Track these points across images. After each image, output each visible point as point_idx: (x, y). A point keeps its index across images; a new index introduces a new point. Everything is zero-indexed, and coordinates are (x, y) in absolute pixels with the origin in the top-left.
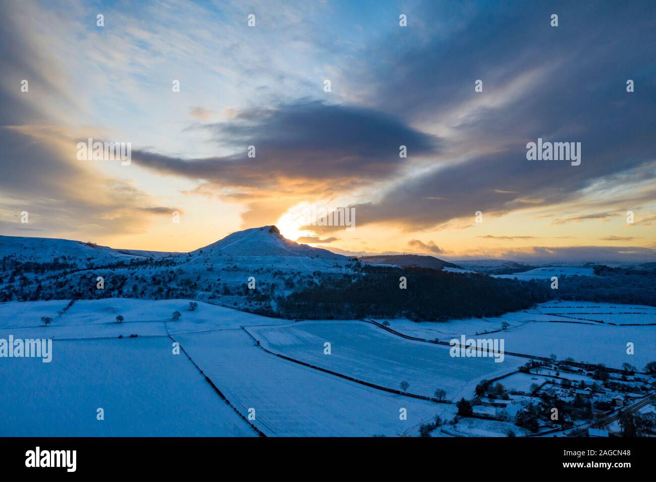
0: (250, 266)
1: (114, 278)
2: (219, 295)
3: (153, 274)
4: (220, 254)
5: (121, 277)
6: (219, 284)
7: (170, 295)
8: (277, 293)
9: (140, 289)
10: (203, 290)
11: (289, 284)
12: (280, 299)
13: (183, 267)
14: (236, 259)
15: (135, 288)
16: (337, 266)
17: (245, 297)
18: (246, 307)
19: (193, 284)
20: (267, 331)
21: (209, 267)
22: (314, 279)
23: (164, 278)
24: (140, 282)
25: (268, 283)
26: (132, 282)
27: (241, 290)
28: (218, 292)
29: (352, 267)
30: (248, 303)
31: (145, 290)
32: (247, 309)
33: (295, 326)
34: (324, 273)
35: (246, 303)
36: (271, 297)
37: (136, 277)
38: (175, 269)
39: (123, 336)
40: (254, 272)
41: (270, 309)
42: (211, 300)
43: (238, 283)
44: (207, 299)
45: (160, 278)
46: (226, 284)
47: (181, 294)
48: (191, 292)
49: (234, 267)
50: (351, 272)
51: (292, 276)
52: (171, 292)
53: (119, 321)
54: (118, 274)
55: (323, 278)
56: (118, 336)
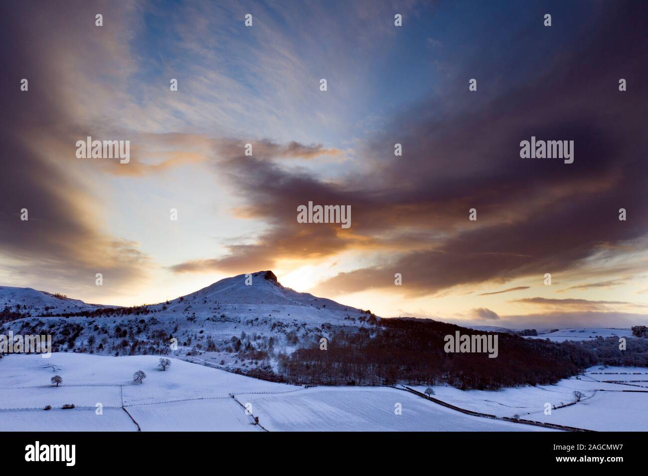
0: (242, 316)
1: (65, 327)
2: (200, 351)
3: (118, 323)
4: (205, 302)
5: (75, 326)
6: (202, 337)
7: (137, 350)
8: (276, 350)
9: (98, 342)
10: (179, 344)
11: (292, 339)
12: (282, 357)
13: (158, 316)
14: (224, 307)
15: (91, 341)
16: (349, 318)
17: (236, 354)
18: (239, 366)
20: (267, 401)
21: (190, 315)
22: (323, 333)
23: (131, 328)
24: (99, 333)
25: (264, 337)
26: (89, 333)
27: (231, 345)
28: (199, 347)
29: (366, 320)
30: (239, 361)
31: (105, 343)
32: (238, 369)
33: (305, 395)
34: (335, 326)
35: (236, 362)
36: (269, 354)
37: (96, 326)
38: (146, 317)
39: (52, 406)
40: (248, 323)
41: (270, 370)
42: (189, 358)
43: (226, 336)
44: (185, 355)
45: (127, 328)
46: (210, 337)
47: (150, 348)
48: (164, 347)
49: (222, 316)
50: (367, 326)
51: (295, 328)
52: (138, 347)
53: (56, 384)
54: (72, 323)
55: (334, 332)
56: (44, 406)
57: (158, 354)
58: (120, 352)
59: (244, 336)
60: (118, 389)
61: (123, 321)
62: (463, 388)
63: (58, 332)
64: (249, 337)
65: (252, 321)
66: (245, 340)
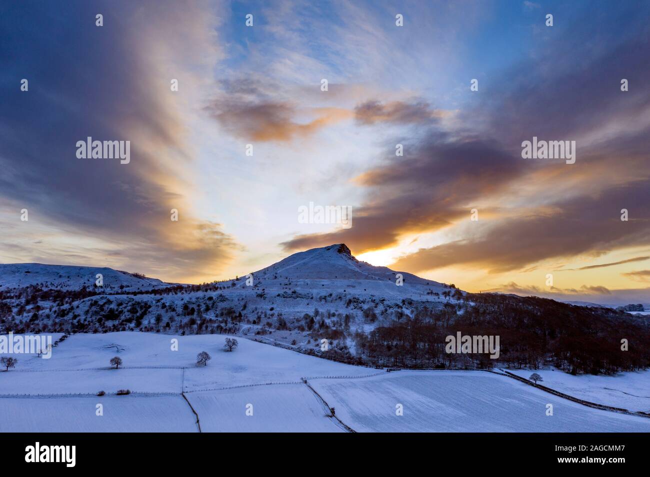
0: (314, 292)
1: (133, 305)
2: (270, 330)
3: (185, 301)
4: (276, 277)
5: (142, 304)
6: (272, 315)
7: (204, 328)
8: (353, 328)
9: (165, 319)
10: (249, 322)
11: (370, 317)
12: (359, 336)
13: (226, 293)
14: (295, 283)
15: (159, 319)
16: (432, 293)
17: (308, 333)
18: (311, 346)
19: (237, 315)
20: (345, 387)
21: (260, 292)
22: (404, 309)
23: (199, 306)
24: (167, 311)
25: (339, 314)
26: (157, 311)
27: (303, 323)
28: (269, 325)
29: (451, 295)
30: (312, 341)
31: (172, 322)
32: (311, 350)
33: (388, 380)
34: (417, 301)
35: (309, 342)
36: (345, 333)
37: (164, 304)
38: (214, 294)
39: (107, 392)
40: (321, 299)
41: (346, 351)
42: (259, 337)
43: (298, 314)
44: (254, 334)
45: (195, 306)
46: (281, 315)
47: (219, 327)
48: (232, 325)
49: (293, 292)
50: (453, 301)
51: (373, 305)
52: (205, 325)
53: (115, 366)
54: (140, 301)
55: (417, 308)
56: (97, 392)
57: (226, 333)
58: (187, 330)
59: (317, 313)
60: (179, 372)
61: (191, 299)
62: (574, 373)
63: (126, 310)
64: (322, 315)
65: (325, 297)
66: (318, 318)
